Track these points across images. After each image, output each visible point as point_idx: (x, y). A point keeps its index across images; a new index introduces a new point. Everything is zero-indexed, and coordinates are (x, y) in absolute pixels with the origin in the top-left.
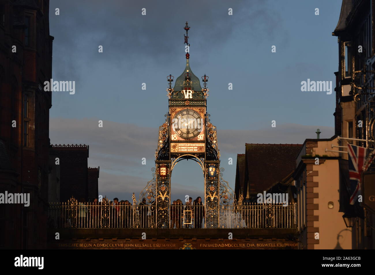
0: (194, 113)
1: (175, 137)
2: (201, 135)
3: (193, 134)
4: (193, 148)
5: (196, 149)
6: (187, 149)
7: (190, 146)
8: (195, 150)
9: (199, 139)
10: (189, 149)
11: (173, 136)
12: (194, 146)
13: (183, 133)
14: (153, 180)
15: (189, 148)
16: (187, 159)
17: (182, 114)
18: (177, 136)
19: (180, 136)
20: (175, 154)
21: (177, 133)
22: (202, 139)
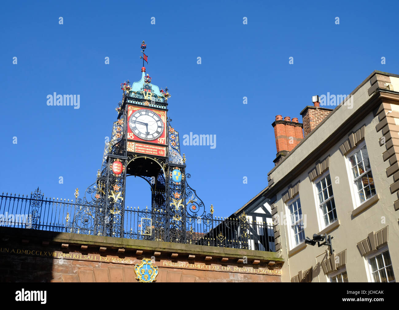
0: (154, 115)
1: (132, 135)
2: (162, 139)
3: (153, 136)
4: (152, 150)
5: (156, 152)
6: (145, 150)
7: (148, 148)
8: (154, 153)
9: (159, 142)
10: (147, 151)
11: (130, 135)
12: (153, 149)
13: (141, 133)
15: (147, 149)
16: (134, 176)
17: (141, 113)
18: (134, 135)
19: (137, 135)
20: (131, 154)
21: (133, 132)
22: (163, 143)
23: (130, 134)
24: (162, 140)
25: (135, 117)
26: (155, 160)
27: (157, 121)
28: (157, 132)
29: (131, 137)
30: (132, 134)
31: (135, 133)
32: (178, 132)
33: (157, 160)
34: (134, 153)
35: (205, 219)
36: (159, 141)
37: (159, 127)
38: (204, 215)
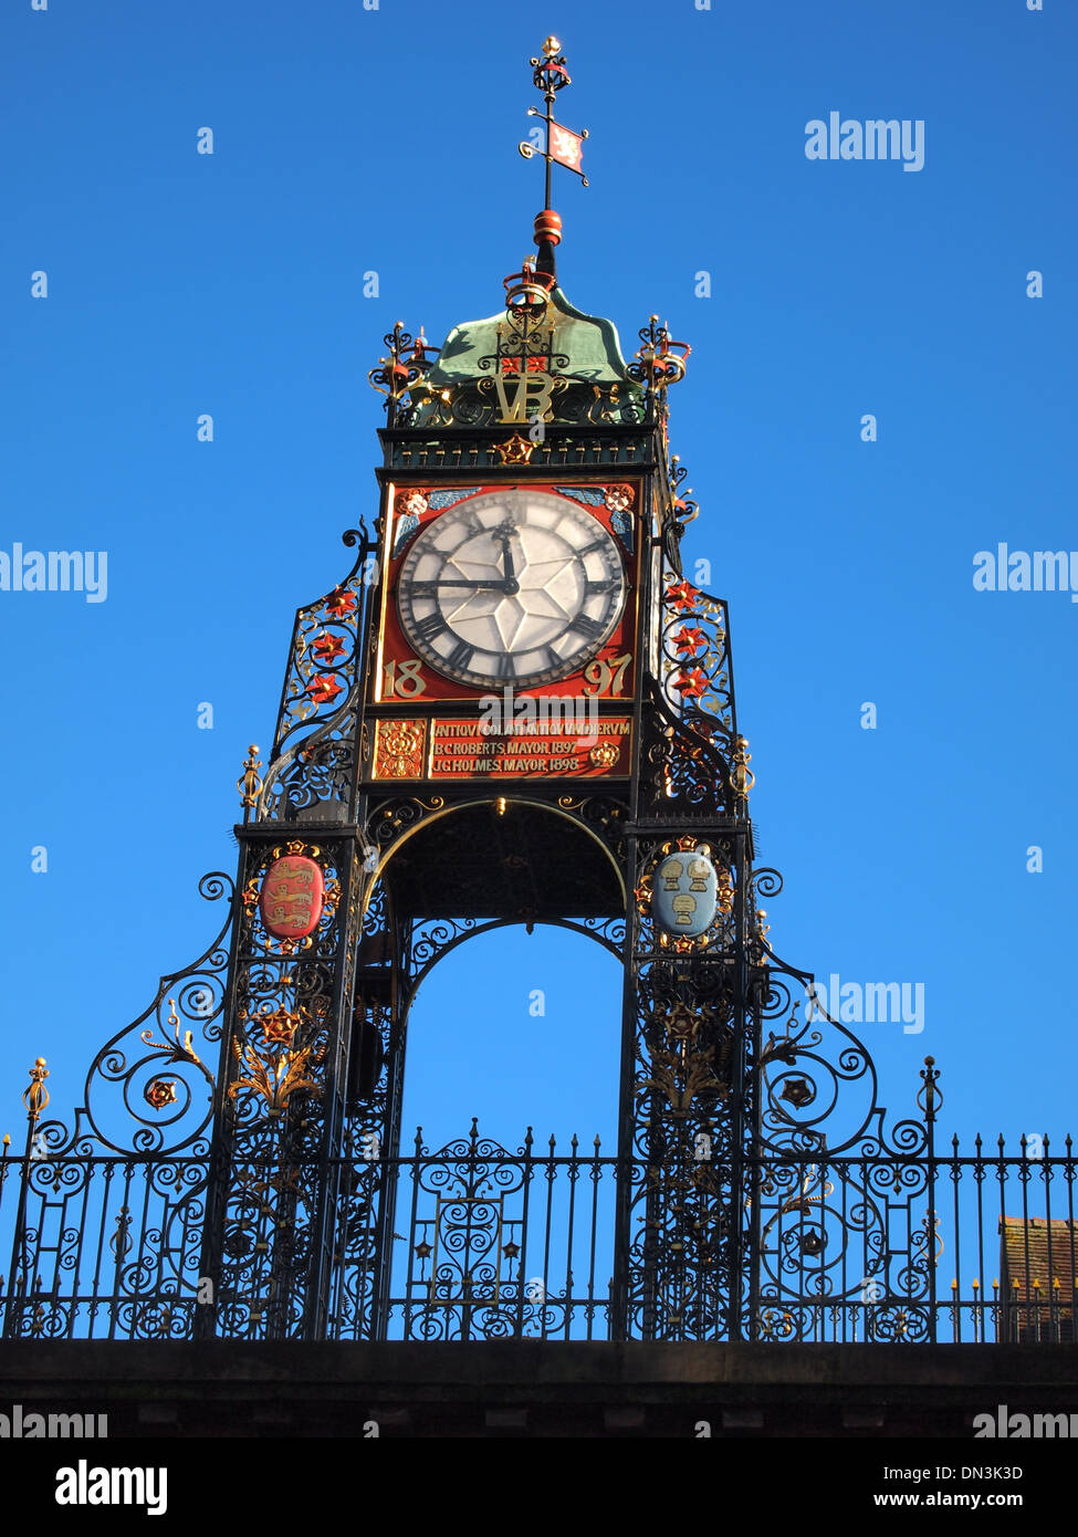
1: (413, 674)
2: (614, 661)
3: (550, 654)
4: (543, 747)
5: (568, 756)
7: (519, 739)
9: (595, 687)
10: (508, 757)
11: (398, 673)
13: (473, 649)
14: (207, 965)
15: (512, 748)
17: (475, 525)
18: (428, 671)
19: (446, 669)
20: (401, 796)
21: (423, 650)
22: (618, 686)
23: (403, 666)
24: (615, 670)
25: (434, 551)
26: (564, 807)
27: (579, 555)
28: (579, 624)
29: (410, 685)
30: (411, 668)
31: (430, 657)
32: (724, 604)
33: (577, 811)
34: (426, 789)
35: (877, 1161)
36: (596, 681)
37: (590, 589)
38: (872, 1130)
